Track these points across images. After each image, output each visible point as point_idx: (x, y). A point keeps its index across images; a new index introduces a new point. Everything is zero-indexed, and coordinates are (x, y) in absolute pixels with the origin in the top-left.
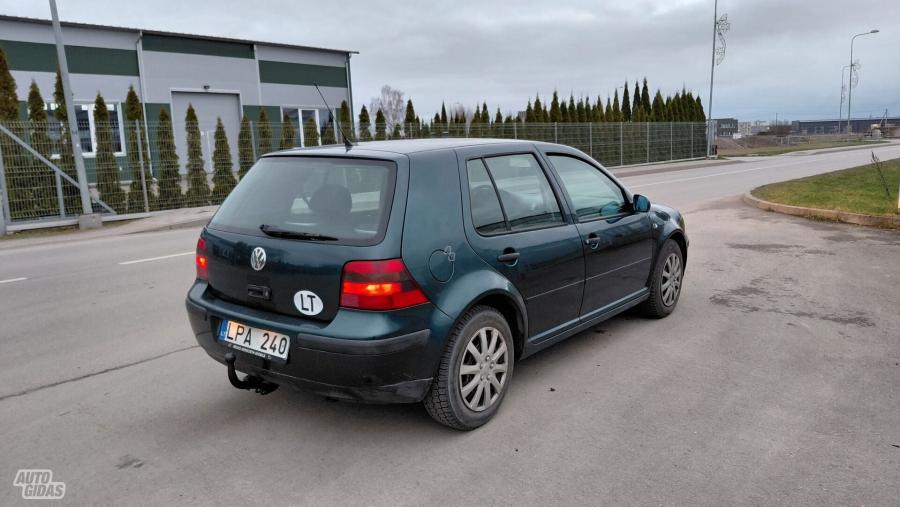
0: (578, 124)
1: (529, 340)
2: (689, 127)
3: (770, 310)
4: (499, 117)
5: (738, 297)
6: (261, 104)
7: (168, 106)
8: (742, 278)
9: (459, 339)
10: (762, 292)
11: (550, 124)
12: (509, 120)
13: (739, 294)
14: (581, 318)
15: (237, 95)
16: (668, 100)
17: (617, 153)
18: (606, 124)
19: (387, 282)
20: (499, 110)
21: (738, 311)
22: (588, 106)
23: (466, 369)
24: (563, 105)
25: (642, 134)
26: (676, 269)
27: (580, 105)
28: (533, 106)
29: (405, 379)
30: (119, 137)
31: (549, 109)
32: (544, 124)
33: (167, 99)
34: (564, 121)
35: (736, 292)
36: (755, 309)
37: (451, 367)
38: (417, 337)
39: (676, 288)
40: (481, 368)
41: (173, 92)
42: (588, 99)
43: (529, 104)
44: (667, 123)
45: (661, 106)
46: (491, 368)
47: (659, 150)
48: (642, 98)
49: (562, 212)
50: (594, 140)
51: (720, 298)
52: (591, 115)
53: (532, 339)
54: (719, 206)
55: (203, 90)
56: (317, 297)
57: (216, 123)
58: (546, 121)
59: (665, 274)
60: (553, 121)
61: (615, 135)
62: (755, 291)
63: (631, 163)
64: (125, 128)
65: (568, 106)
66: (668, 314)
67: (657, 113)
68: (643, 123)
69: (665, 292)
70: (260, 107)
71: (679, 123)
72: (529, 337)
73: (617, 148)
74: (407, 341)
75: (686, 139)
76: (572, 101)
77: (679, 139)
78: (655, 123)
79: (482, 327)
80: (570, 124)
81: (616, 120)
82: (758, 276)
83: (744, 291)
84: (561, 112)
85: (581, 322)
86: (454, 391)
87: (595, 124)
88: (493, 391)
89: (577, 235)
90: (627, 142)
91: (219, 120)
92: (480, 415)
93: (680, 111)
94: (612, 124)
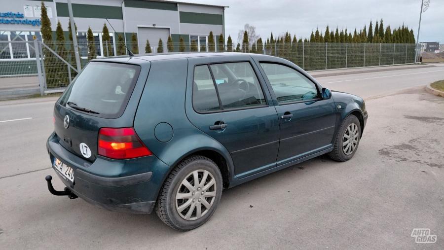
0: (340, 44)
1: (235, 177)
2: (405, 46)
3: (414, 161)
4: (295, 39)
5: (397, 151)
6: (180, 34)
7: (136, 34)
8: (404, 139)
9: (176, 177)
10: (413, 148)
11: (324, 43)
12: (300, 41)
13: (398, 148)
14: (278, 163)
15: (169, 29)
16: (395, 31)
17: (362, 60)
18: (356, 44)
19: (123, 142)
20: (295, 36)
21: (394, 160)
22: (346, 34)
23: (180, 196)
24: (332, 33)
25: (377, 49)
26: (354, 133)
27: (342, 33)
28: (314, 34)
29: (136, 201)
30: (113, 49)
31: (323, 36)
32: (320, 44)
33: (136, 31)
34: (332, 42)
35: (397, 147)
36: (405, 160)
37: (168, 195)
38: (143, 177)
39: (354, 144)
40: (193, 195)
41: (138, 27)
42: (346, 30)
43: (313, 33)
44: (392, 44)
45: (389, 34)
46: (202, 194)
47: (387, 59)
48: (379, 30)
49: (265, 99)
50: (349, 53)
51: (385, 150)
52: (348, 39)
53: (238, 176)
54: (410, 92)
55: (152, 26)
56: (88, 148)
57: (146, 43)
58: (321, 42)
59: (346, 136)
60: (326, 42)
61: (362, 50)
62: (409, 147)
63: (370, 65)
64: (116, 45)
65: (334, 34)
66: (348, 160)
67: (387, 39)
68: (378, 44)
69: (345, 147)
70: (180, 35)
71: (399, 44)
72: (235, 174)
73: (362, 57)
74: (135, 179)
75: (403, 53)
76: (337, 31)
77: (399, 53)
78: (385, 44)
79: (196, 170)
80: (335, 44)
81: (362, 42)
82: (415, 137)
83: (404, 147)
84: (330, 37)
85: (277, 165)
86: (171, 209)
87: (349, 44)
88: (203, 208)
89: (275, 113)
90: (368, 54)
91: (148, 41)
92: (192, 223)
93: (400, 37)
94: (360, 44)
